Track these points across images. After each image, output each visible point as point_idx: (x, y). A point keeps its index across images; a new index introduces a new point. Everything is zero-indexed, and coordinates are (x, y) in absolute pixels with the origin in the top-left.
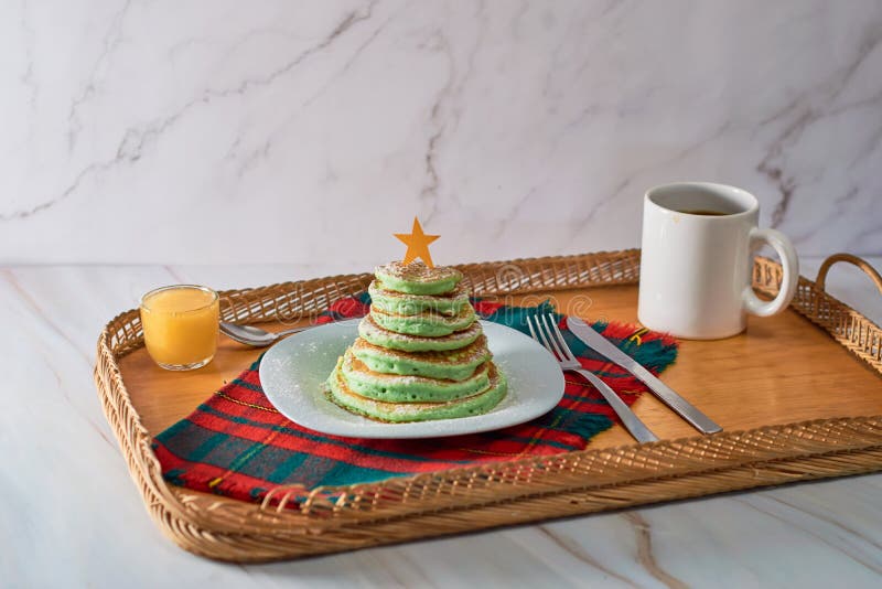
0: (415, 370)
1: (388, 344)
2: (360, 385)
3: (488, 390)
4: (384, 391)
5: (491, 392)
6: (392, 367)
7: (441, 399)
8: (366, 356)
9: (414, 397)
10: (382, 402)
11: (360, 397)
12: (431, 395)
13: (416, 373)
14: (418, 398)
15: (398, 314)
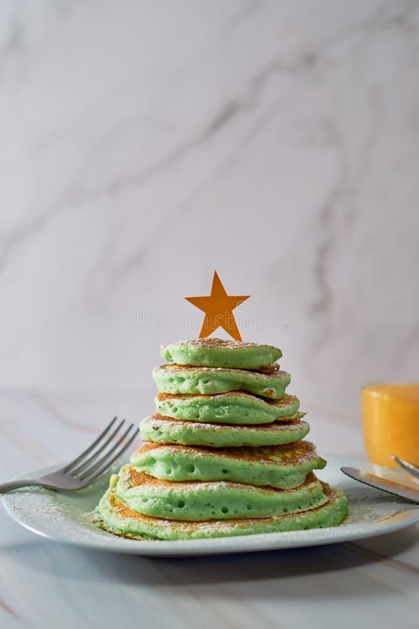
0: (225, 471)
1: (185, 437)
2: (145, 501)
3: (326, 504)
4: (181, 504)
5: (330, 507)
6: (192, 470)
7: (264, 513)
8: (152, 461)
9: (225, 511)
10: (179, 521)
11: (145, 516)
12: (249, 508)
13: (226, 476)
14: (231, 513)
15: (198, 394)
